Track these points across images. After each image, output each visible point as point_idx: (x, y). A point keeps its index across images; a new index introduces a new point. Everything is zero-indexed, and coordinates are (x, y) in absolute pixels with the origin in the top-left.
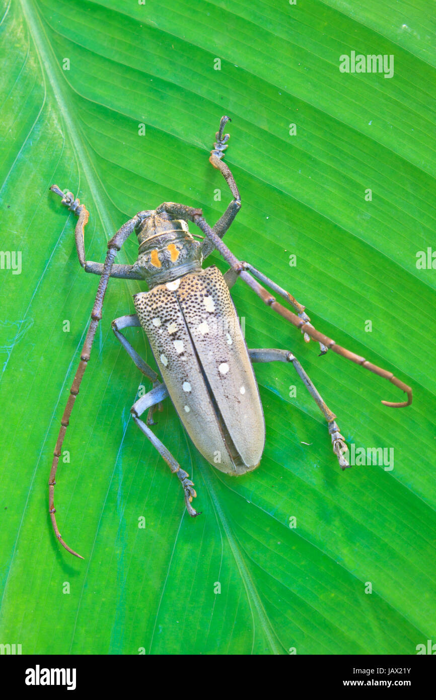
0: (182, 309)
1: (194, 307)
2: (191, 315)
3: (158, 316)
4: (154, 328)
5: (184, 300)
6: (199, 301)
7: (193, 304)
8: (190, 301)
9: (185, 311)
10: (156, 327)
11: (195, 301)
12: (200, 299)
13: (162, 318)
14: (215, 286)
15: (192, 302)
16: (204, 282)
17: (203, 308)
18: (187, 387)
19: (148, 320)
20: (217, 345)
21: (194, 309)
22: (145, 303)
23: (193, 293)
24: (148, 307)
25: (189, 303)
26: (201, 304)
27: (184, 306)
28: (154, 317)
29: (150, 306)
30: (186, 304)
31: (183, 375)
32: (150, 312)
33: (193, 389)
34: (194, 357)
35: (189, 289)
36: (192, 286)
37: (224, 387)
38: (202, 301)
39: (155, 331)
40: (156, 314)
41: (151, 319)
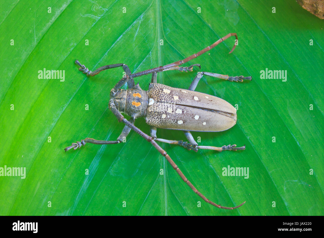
0: (164, 102)
1: (165, 97)
2: (168, 100)
3: (162, 114)
4: (165, 119)
5: (160, 100)
6: (164, 94)
7: (164, 97)
8: (162, 97)
9: (165, 101)
10: (165, 118)
11: (163, 95)
12: (163, 93)
13: (163, 113)
14: (159, 86)
15: (163, 97)
16: (155, 89)
17: (167, 94)
18: (197, 117)
19: (161, 120)
20: (186, 96)
21: (166, 98)
22: (152, 118)
23: (159, 95)
24: (155, 117)
25: (163, 98)
26: (165, 94)
27: (163, 101)
28: (161, 116)
29: (155, 116)
30: (162, 99)
31: (191, 116)
32: (158, 117)
33: (199, 115)
34: (186, 107)
35: (156, 96)
36: (156, 94)
37: (204, 102)
38: (164, 93)
39: (167, 120)
40: (160, 115)
41: (161, 118)
